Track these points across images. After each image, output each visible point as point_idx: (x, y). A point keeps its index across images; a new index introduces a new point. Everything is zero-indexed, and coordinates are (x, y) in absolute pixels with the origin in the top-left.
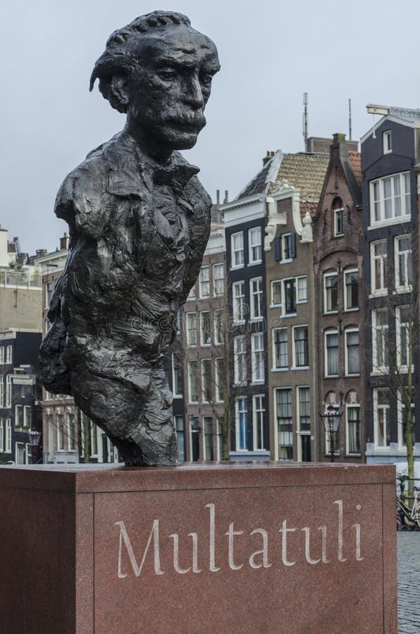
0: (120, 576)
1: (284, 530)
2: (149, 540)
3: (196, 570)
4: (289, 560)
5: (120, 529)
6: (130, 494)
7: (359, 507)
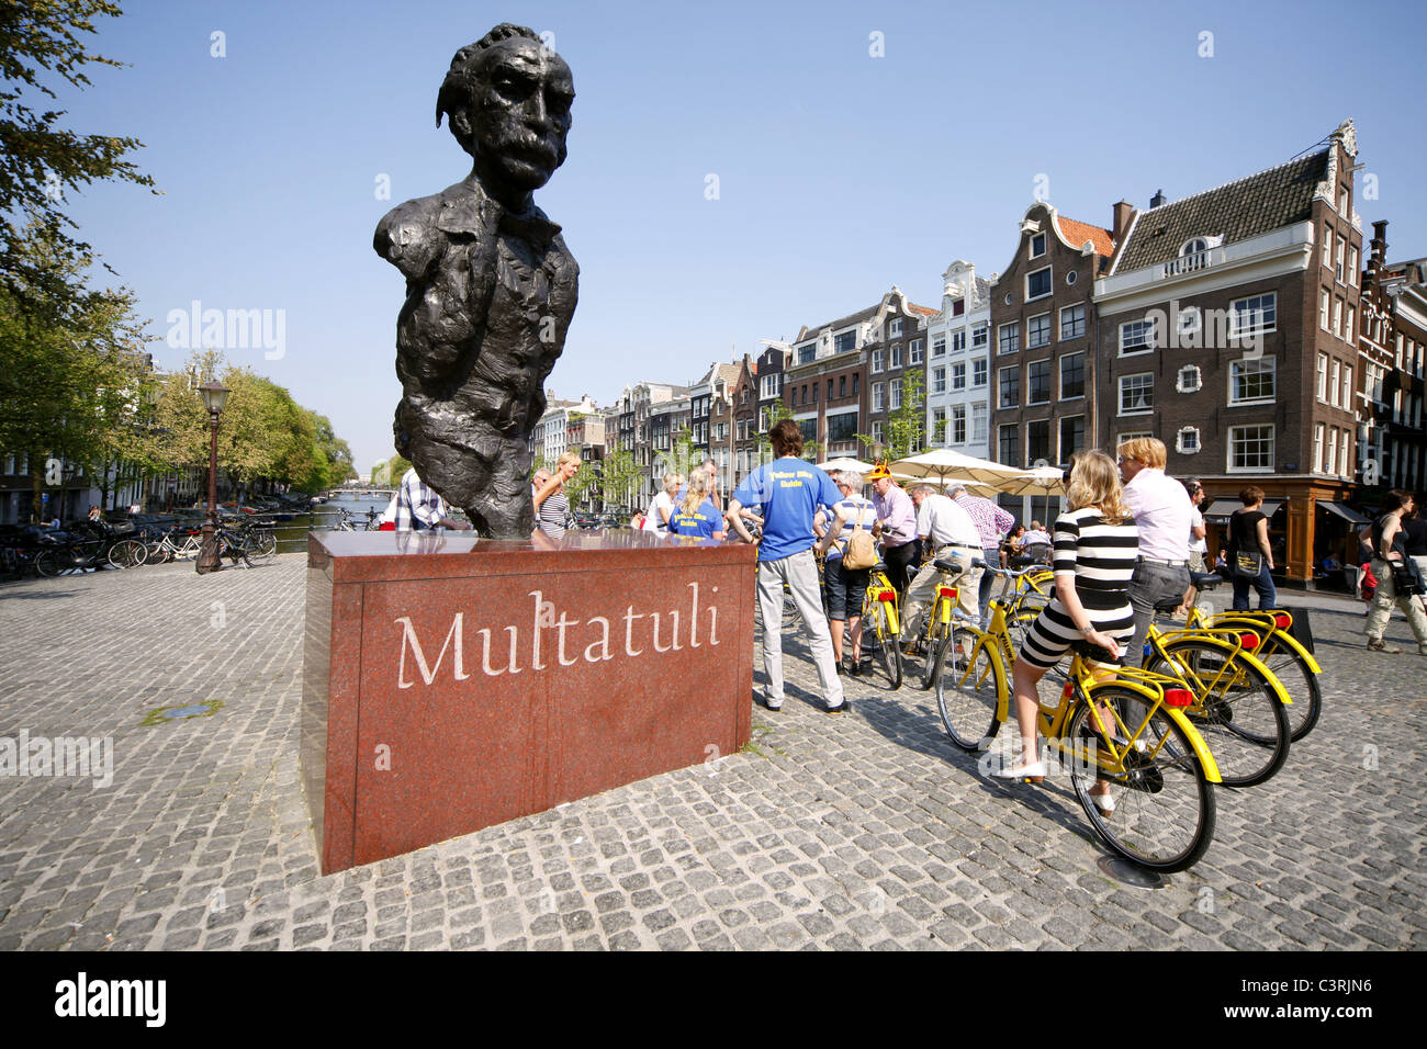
0: (402, 686)
1: (630, 617)
2: (448, 639)
3: (513, 669)
4: (634, 648)
5: (403, 626)
6: (420, 583)
7: (715, 589)
